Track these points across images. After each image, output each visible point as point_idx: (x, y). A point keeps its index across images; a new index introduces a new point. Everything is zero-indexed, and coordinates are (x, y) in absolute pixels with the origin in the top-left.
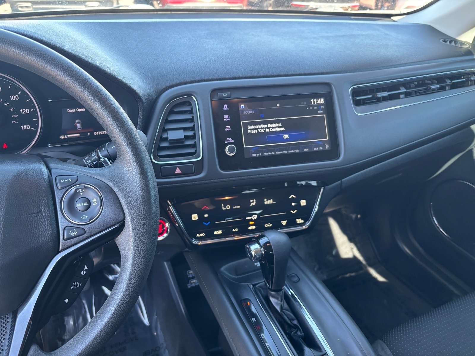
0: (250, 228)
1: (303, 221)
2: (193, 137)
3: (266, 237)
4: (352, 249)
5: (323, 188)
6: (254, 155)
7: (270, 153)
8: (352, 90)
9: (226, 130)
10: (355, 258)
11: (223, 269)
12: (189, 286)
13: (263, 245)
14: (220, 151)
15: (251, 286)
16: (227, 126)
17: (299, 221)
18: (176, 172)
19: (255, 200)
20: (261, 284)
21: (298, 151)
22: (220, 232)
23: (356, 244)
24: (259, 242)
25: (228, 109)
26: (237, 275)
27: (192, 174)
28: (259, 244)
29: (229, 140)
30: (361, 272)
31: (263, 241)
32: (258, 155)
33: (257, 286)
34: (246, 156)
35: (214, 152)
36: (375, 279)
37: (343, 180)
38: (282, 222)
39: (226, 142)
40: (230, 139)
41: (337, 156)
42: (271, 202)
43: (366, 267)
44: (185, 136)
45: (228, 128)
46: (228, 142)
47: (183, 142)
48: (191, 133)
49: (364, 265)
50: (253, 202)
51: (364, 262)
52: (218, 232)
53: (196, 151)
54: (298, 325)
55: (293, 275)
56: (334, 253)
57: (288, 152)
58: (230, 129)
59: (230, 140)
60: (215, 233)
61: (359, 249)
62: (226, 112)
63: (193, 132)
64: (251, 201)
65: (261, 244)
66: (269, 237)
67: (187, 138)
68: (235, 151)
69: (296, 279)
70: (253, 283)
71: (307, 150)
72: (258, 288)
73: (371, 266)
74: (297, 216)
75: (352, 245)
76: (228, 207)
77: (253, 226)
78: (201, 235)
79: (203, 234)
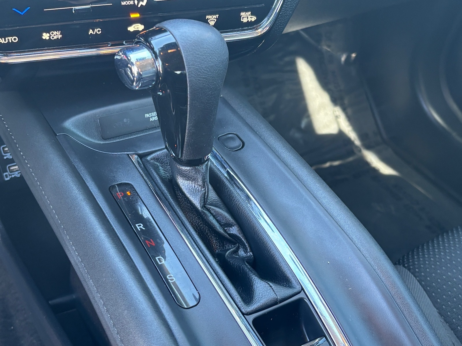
0: (131, 29)
1: (254, 19)
4: (337, 117)
10: (341, 134)
11: (69, 124)
12: (6, 176)
13: (160, 52)
15: (135, 158)
17: (247, 17)
20: (158, 153)
22: (57, 35)
23: (344, 110)
24: (150, 44)
26: (104, 139)
30: (351, 159)
31: (158, 41)
33: (149, 158)
36: (375, 171)
38: (207, 17)
43: (360, 151)
49: (357, 147)
51: (357, 142)
52: (53, 36)
55: (230, 135)
56: (303, 124)
60: (46, 36)
61: (350, 119)
65: (157, 50)
66: (176, 32)
69: (237, 143)
72: (152, 161)
73: (369, 147)
74: (242, 5)
75: (338, 111)
77: (139, 25)
78: (8, 39)
79: (15, 39)
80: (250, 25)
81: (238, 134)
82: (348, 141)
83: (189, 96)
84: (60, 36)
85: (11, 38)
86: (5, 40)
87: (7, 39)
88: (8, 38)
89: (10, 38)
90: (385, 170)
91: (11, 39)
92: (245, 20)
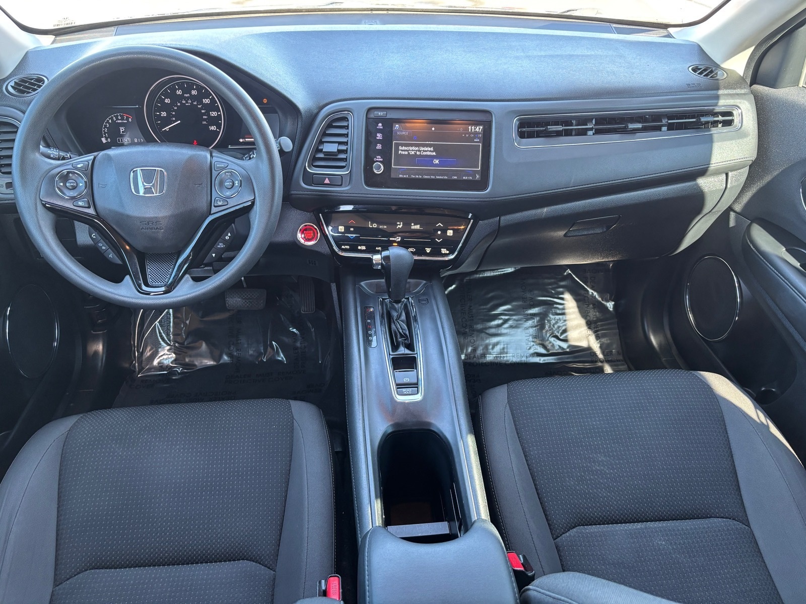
1: (448, 252)
2: (345, 152)
3: (388, 250)
4: (588, 336)
5: (472, 220)
6: (401, 176)
7: (417, 177)
8: (517, 120)
9: (377, 148)
11: (362, 283)
13: (384, 257)
14: (367, 167)
15: (381, 299)
16: (378, 145)
17: (444, 251)
18: (325, 182)
19: (402, 223)
21: (446, 177)
22: (364, 248)
25: (382, 128)
27: (340, 186)
29: (377, 158)
32: (405, 176)
33: (386, 300)
34: (393, 176)
37: (503, 218)
38: (425, 248)
39: (375, 159)
41: (485, 187)
42: (418, 227)
44: (338, 150)
45: (379, 147)
47: (336, 155)
48: (343, 148)
49: (600, 360)
50: (400, 225)
51: (600, 356)
52: (362, 248)
53: (345, 165)
54: (408, 335)
57: (435, 177)
58: (381, 148)
59: (379, 158)
60: (359, 248)
62: (380, 131)
63: (346, 146)
64: (398, 223)
67: (340, 151)
68: (382, 170)
69: (425, 302)
70: (383, 298)
71: (456, 177)
72: (386, 302)
73: (609, 362)
74: (443, 245)
76: (375, 225)
80: (446, 255)
81: (428, 299)
84: (365, 249)
85: (347, 246)
86: (344, 247)
92: (443, 252)
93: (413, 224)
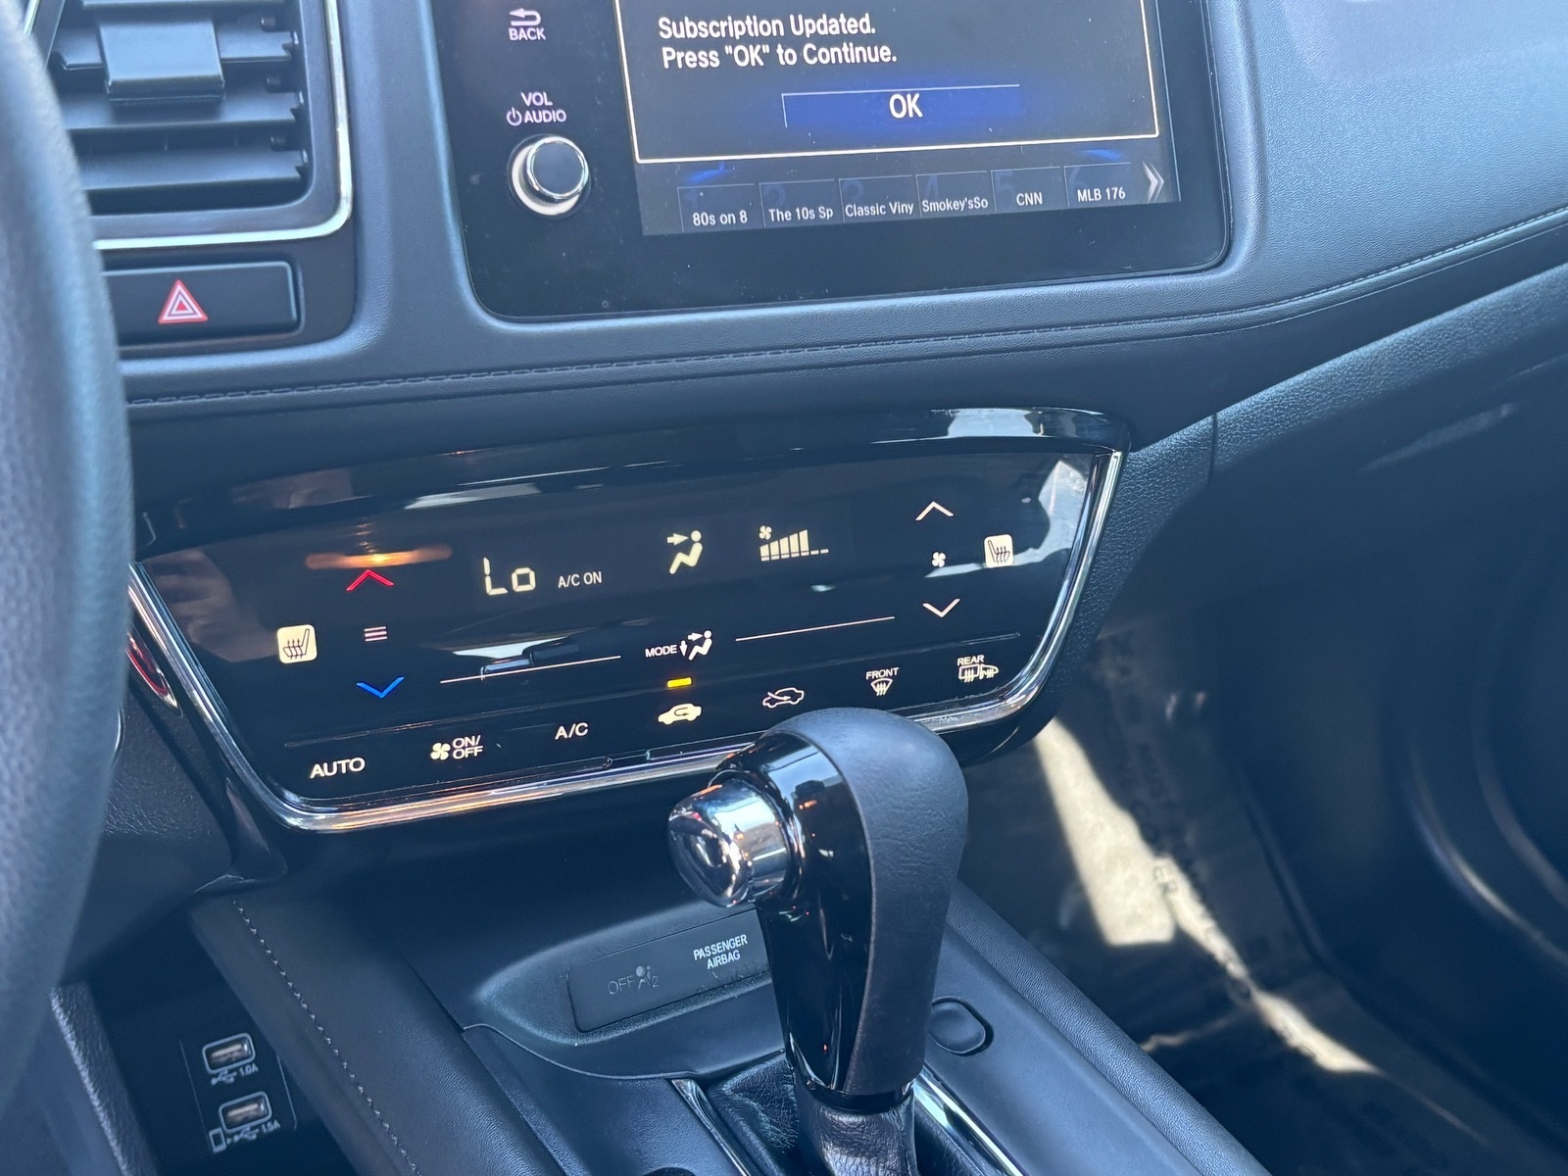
0: (667, 718)
1: (992, 672)
2: (285, 75)
3: (812, 749)
4: (1165, 889)
5: (1119, 454)
6: (701, 219)
7: (806, 214)
9: (513, 35)
10: (1183, 944)
11: (489, 990)
12: (217, 1140)
13: (798, 802)
14: (475, 179)
15: (690, 1088)
16: (521, 13)
17: (973, 669)
18: (166, 318)
19: (696, 536)
20: (754, 1070)
21: (979, 204)
22: (469, 747)
23: (1186, 866)
24: (768, 780)
26: (582, 1031)
27: (278, 332)
28: (771, 794)
29: (532, 107)
30: (1221, 1024)
31: (788, 773)
32: (727, 219)
33: (727, 1087)
34: (652, 224)
35: (437, 182)
36: (1301, 1060)
37: (1221, 415)
38: (868, 674)
39: (517, 119)
40: (544, 99)
41: (1217, 244)
42: (797, 544)
43: (1247, 996)
44: (226, 64)
46: (529, 117)
47: (212, 109)
48: (265, 47)
49: (1235, 982)
50: (686, 548)
51: (1236, 969)
52: (458, 748)
53: (305, 171)
55: (947, 1006)
56: (1064, 919)
57: (919, 207)
58: (540, 33)
59: (538, 106)
60: (440, 752)
61: (1207, 895)
63: (285, 38)
64: (676, 539)
65: (788, 795)
66: (836, 750)
67: (242, 77)
68: (579, 187)
69: (970, 1030)
70: (703, 1071)
71: (1034, 199)
72: (737, 1097)
73: (1272, 985)
74: (961, 636)
75: (1168, 871)
76: (523, 580)
77: (690, 706)
78: (339, 766)
79: (357, 765)
80: (982, 690)
81: (971, 1002)
82: (1208, 965)
83: (874, 920)
84: (477, 750)
85: (348, 761)
86: (330, 769)
87: (335, 764)
88: (339, 762)
89: (343, 763)
90: (1333, 1057)
91: (347, 764)
92: (969, 677)
93: (765, 532)
